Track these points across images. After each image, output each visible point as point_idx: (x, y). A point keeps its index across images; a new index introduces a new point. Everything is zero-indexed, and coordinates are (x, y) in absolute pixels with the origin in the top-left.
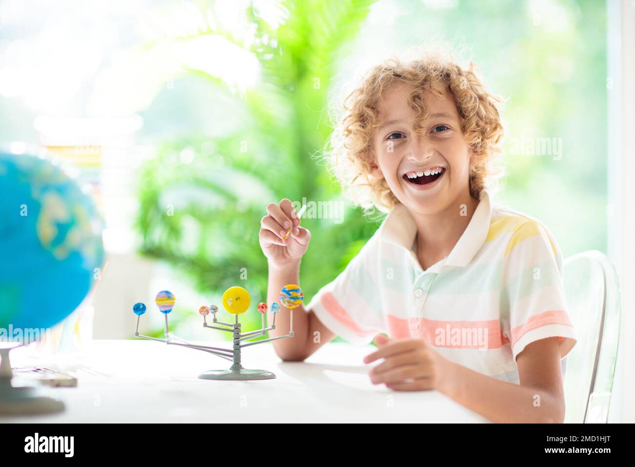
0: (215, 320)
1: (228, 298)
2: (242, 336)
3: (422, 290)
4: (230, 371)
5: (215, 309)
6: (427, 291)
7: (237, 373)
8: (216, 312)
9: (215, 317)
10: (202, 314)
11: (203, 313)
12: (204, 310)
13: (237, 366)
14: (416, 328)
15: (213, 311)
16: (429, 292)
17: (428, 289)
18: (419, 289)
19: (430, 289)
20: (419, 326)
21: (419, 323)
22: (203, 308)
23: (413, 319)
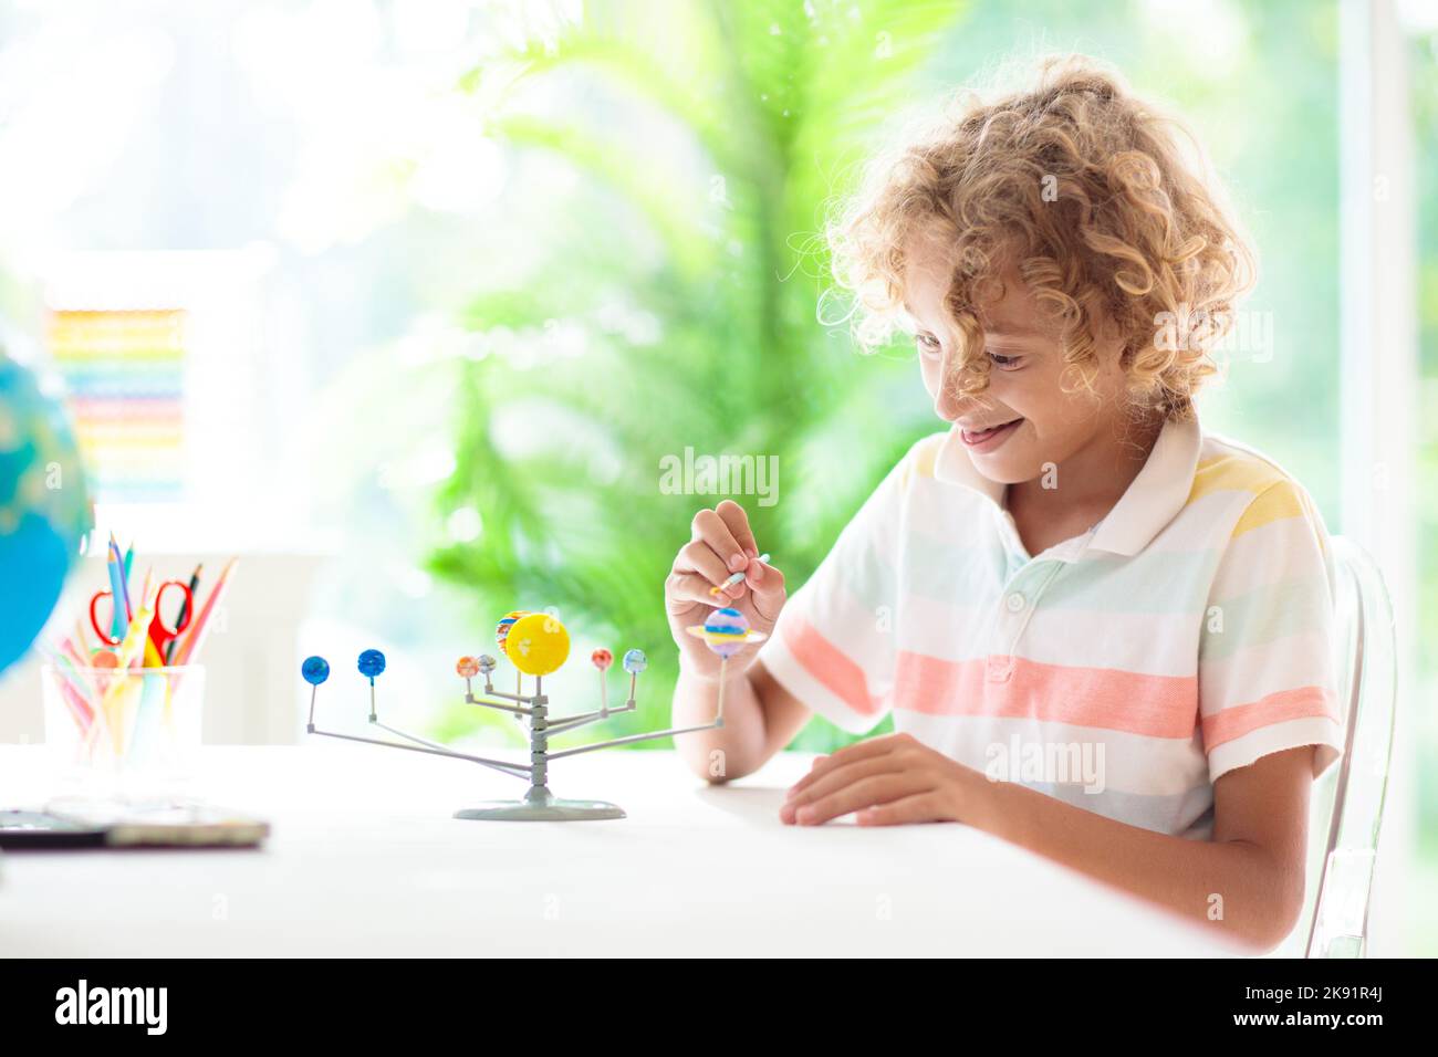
0: (489, 689)
1: (522, 639)
2: (551, 724)
3: (1024, 596)
4: (525, 803)
5: (489, 665)
6: (1035, 601)
7: (539, 806)
8: (491, 669)
9: (489, 681)
10: (463, 675)
11: (465, 671)
12: (469, 665)
13: (539, 790)
14: (1004, 678)
15: (484, 668)
16: (1038, 603)
17: (1040, 593)
18: (1018, 596)
19: (1042, 598)
20: (1010, 674)
21: (1011, 668)
22: (466, 660)
23: (997, 658)
